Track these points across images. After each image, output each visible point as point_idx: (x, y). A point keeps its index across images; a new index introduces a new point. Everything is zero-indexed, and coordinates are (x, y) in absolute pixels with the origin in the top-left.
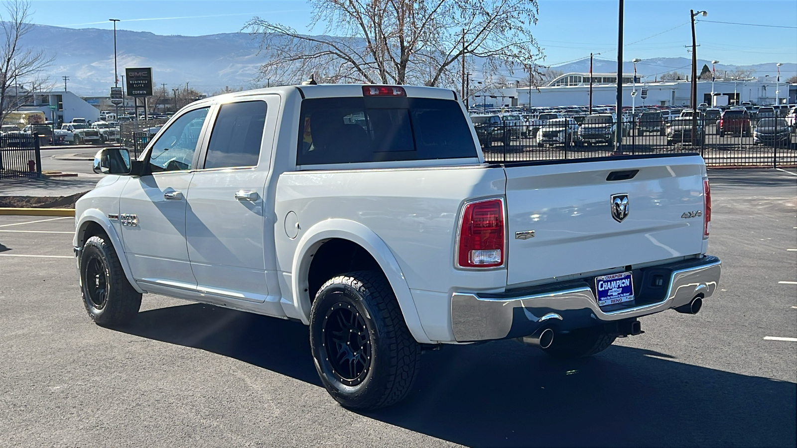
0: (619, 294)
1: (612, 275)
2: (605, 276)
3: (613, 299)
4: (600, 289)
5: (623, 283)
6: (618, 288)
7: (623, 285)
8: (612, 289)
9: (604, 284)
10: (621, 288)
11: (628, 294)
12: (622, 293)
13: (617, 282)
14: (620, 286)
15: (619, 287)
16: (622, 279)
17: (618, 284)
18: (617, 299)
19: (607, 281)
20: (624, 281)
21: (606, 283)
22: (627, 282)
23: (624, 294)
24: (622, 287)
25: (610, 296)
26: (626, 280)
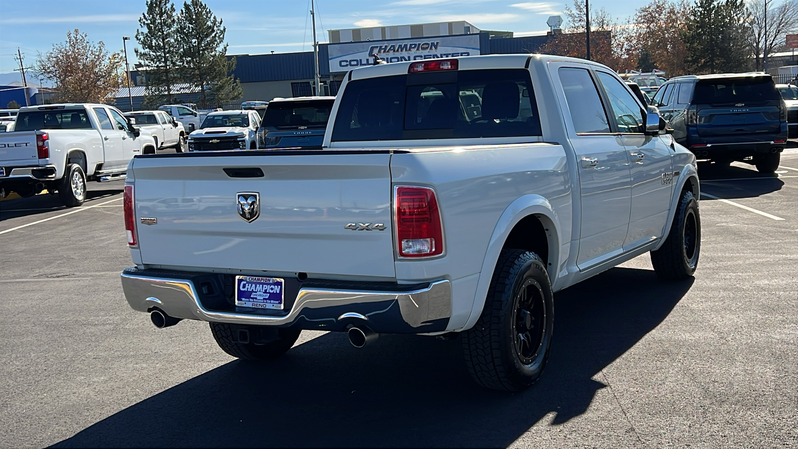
0: (264, 299)
1: (257, 278)
2: (249, 277)
3: (255, 303)
4: (242, 289)
5: (272, 289)
6: (264, 293)
7: (271, 291)
8: (256, 292)
9: (247, 285)
10: (268, 293)
11: (277, 302)
12: (269, 299)
13: (264, 286)
14: (268, 291)
15: (265, 292)
16: (271, 284)
17: (264, 289)
18: (261, 304)
19: (252, 283)
20: (272, 286)
21: (250, 285)
22: (277, 289)
23: (272, 301)
24: (269, 293)
25: (253, 298)
26: (276, 286)
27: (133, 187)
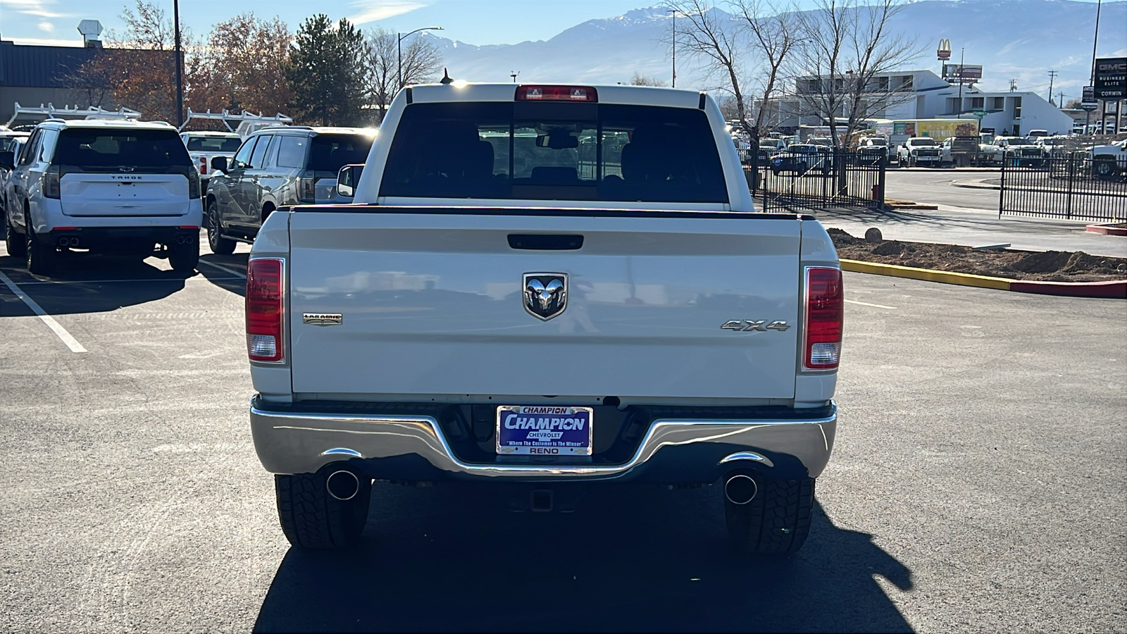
0: (552, 440)
1: (539, 408)
2: (524, 407)
3: (537, 448)
4: (507, 426)
5: (568, 424)
6: (552, 431)
7: (566, 428)
8: (537, 430)
9: (519, 419)
10: (560, 431)
11: (579, 444)
12: (562, 440)
13: (553, 420)
14: (560, 428)
15: (556, 429)
16: (566, 417)
17: (553, 424)
18: (548, 448)
19: (529, 417)
20: (571, 420)
21: (525, 419)
22: (578, 424)
23: (568, 444)
24: (563, 430)
25: (531, 440)
26: (577, 420)
27: (283, 261)
